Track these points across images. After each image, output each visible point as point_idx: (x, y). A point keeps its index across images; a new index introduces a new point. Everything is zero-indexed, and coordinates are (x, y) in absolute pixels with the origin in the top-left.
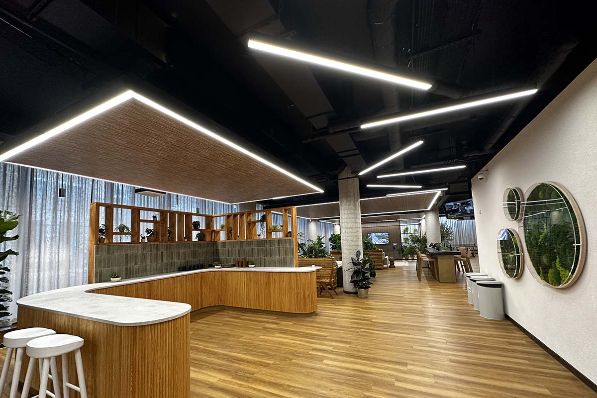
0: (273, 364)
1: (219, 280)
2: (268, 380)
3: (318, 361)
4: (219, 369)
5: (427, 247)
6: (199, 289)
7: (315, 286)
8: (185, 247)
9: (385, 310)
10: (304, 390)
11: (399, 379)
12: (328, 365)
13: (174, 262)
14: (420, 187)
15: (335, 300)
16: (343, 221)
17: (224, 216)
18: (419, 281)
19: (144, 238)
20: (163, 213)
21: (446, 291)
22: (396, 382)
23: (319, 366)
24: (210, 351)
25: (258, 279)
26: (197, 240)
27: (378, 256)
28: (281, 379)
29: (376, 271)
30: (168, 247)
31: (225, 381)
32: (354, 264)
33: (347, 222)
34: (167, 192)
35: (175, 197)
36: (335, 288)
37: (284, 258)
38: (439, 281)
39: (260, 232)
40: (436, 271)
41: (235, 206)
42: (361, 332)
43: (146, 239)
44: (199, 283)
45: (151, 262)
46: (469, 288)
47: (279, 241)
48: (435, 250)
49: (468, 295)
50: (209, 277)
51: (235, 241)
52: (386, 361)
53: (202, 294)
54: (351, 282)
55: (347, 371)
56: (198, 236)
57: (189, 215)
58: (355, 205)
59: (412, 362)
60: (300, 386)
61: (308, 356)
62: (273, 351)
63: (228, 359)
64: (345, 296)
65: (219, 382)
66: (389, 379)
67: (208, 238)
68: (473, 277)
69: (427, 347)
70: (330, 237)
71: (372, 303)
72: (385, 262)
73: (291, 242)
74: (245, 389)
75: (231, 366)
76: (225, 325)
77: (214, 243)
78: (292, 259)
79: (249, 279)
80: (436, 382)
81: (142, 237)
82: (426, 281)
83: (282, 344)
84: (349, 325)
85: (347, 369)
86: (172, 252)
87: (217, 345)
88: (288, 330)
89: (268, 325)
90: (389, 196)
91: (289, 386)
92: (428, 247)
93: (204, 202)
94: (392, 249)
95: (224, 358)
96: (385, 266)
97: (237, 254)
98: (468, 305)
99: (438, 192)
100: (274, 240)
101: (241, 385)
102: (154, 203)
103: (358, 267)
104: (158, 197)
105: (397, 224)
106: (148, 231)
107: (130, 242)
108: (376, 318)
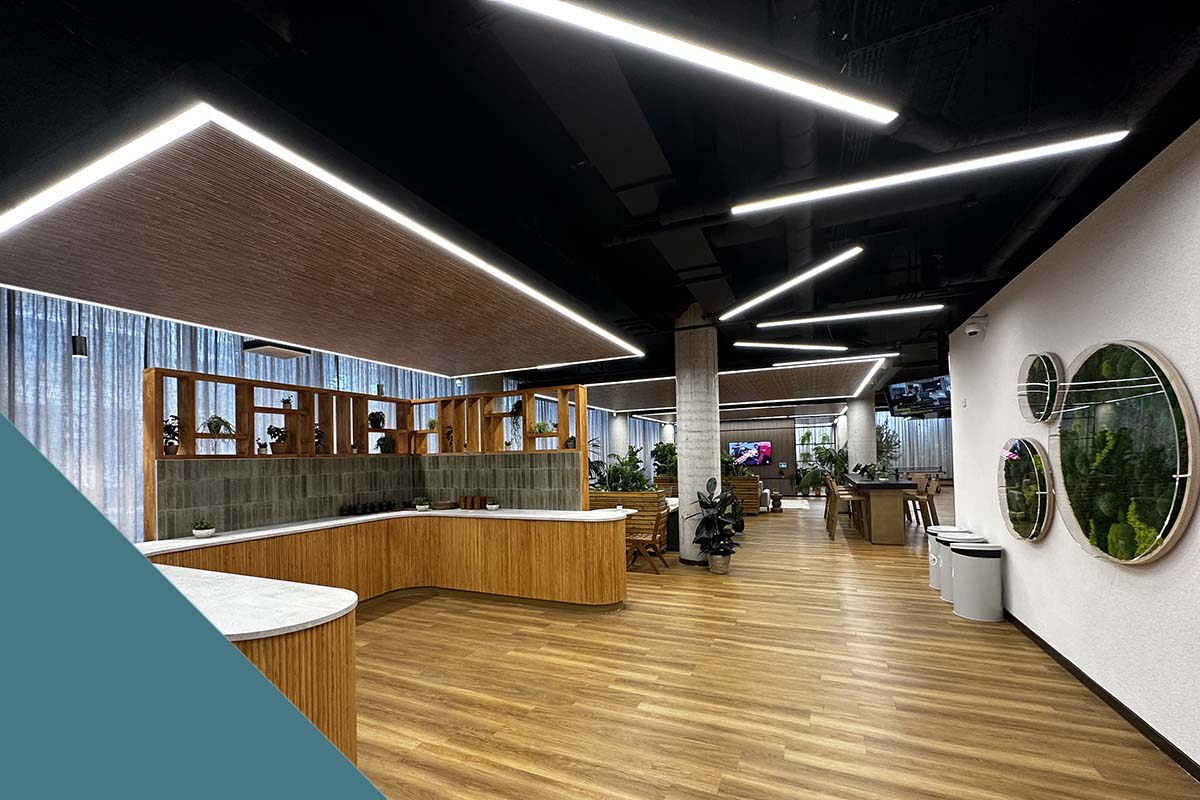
0: (533, 711)
1: (424, 535)
2: (524, 746)
3: (629, 705)
4: (422, 723)
5: (846, 471)
6: (384, 555)
7: (623, 548)
8: (353, 466)
9: (765, 599)
10: (598, 768)
11: (793, 746)
12: (648, 714)
13: (331, 498)
14: (844, 349)
15: (663, 578)
16: (683, 417)
17: (436, 402)
18: (829, 541)
19: (265, 446)
20: (304, 394)
21: (884, 561)
22: (787, 751)
23: (628, 715)
24: (404, 682)
25: (506, 534)
26: (378, 451)
27: (749, 489)
28: (552, 743)
29: (745, 519)
30: (317, 466)
31: (433, 748)
32: (703, 505)
33: (691, 420)
34: (312, 349)
35: (332, 360)
36: (663, 552)
37: (560, 491)
38: (870, 540)
39: (511, 437)
40: (865, 520)
41: (458, 382)
42: (716, 644)
43: (269, 447)
44: (384, 541)
45: (280, 497)
46: (934, 557)
47: (550, 457)
48: (865, 478)
49: (931, 570)
50: (403, 530)
51: (458, 454)
52: (765, 706)
53: (389, 562)
54: (696, 541)
55: (687, 728)
56: (381, 442)
57: (361, 400)
58: (708, 385)
59: (819, 710)
60: (590, 760)
61: (608, 695)
62: (536, 684)
63: (440, 699)
64: (682, 569)
65: (419, 750)
66: (774, 745)
67: (402, 448)
68: (942, 536)
69: (850, 677)
70: (653, 448)
71: (737, 584)
72: (762, 500)
73: (574, 459)
74: (476, 767)
75: (445, 714)
76: (435, 627)
77: (415, 459)
78: (576, 495)
79: (487, 534)
80: (869, 753)
81: (259, 444)
82: (845, 541)
83: (553, 668)
84: (690, 630)
85: (687, 722)
86: (325, 476)
87: (419, 670)
88: (565, 640)
89: (525, 629)
90: (778, 366)
91: (568, 759)
92: (851, 472)
93: (393, 374)
94: (777, 475)
95: (434, 698)
96: (763, 509)
97: (463, 481)
98: (930, 589)
99: (879, 361)
100: (539, 454)
101: (467, 757)
102: (286, 372)
103: (712, 511)
104: (294, 360)
105: (789, 424)
106: (272, 431)
107: (235, 453)
108: (745, 617)
